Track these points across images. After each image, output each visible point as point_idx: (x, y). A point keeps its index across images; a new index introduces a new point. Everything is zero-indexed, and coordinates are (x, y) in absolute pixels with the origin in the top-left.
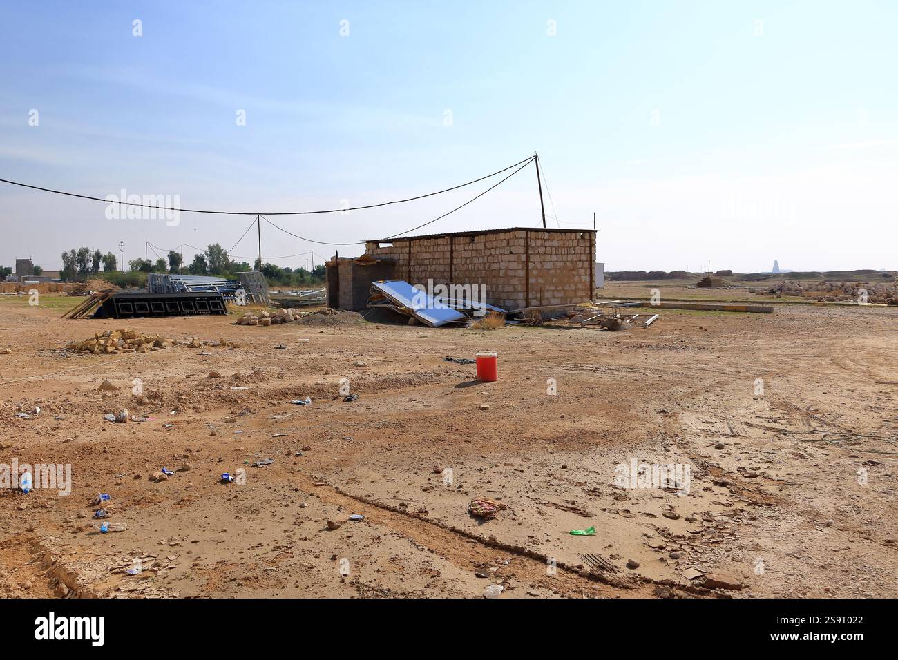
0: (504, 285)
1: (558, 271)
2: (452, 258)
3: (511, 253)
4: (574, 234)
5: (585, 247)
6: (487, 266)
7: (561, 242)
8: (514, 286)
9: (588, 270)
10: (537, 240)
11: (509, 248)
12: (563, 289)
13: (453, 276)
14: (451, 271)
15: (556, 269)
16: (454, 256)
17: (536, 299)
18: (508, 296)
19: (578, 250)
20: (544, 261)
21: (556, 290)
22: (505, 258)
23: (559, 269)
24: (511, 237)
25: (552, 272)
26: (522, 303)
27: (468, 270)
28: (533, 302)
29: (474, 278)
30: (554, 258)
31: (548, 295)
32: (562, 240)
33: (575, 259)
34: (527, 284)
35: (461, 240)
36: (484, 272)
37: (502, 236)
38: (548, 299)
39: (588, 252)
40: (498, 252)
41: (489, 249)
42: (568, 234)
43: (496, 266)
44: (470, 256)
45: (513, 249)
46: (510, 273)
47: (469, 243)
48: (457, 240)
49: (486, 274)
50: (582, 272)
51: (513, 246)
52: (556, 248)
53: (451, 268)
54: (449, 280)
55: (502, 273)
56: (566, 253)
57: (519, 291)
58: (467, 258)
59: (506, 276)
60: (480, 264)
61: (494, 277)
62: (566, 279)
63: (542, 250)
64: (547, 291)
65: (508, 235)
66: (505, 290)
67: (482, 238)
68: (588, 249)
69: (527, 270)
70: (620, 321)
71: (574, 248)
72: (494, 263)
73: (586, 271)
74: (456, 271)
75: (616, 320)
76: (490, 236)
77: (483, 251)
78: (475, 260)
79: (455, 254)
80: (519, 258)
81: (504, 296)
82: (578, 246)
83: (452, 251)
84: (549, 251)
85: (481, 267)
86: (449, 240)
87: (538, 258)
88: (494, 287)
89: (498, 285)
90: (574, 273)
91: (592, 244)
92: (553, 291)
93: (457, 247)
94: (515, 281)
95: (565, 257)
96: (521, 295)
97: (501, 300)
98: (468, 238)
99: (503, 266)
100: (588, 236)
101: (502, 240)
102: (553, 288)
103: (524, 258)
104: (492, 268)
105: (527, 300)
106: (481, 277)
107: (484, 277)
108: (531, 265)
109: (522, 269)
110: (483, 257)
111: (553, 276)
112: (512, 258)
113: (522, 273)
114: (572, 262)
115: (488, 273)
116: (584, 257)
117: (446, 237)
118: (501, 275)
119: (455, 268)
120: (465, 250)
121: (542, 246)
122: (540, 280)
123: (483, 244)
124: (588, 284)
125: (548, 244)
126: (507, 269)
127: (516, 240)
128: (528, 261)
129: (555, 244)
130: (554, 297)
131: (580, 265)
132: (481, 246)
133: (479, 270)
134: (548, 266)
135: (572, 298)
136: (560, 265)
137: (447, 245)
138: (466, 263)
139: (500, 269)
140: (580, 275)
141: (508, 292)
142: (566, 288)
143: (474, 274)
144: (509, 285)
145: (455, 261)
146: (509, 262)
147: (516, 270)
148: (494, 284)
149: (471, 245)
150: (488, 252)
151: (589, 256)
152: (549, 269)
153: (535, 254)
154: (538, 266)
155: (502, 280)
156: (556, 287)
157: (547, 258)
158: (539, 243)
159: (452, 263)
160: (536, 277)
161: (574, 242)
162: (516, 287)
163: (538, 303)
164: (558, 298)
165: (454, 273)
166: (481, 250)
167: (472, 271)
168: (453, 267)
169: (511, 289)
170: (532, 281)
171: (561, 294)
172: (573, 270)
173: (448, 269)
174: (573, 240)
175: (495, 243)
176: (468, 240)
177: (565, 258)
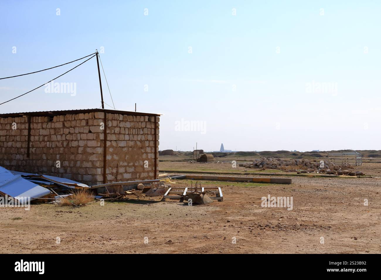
0: (82, 161)
1: (130, 149)
2: (29, 135)
3: (90, 132)
4: (142, 117)
5: (151, 129)
6: (65, 144)
7: (132, 124)
8: (92, 162)
9: (153, 149)
10: (113, 121)
11: (88, 127)
12: (134, 165)
13: (30, 152)
14: (28, 148)
15: (128, 147)
16: (31, 133)
17: (112, 174)
18: (86, 171)
19: (146, 131)
20: (119, 140)
21: (128, 166)
22: (84, 136)
23: (131, 147)
24: (91, 117)
25: (125, 149)
26: (100, 178)
27: (45, 146)
28: (109, 177)
29: (51, 154)
30: (127, 138)
31: (121, 170)
32: (133, 121)
33: (143, 139)
34: (105, 161)
35: (40, 119)
36: (62, 149)
37: (81, 116)
38: (121, 174)
39: (153, 133)
40: (77, 130)
41: (67, 128)
42: (138, 117)
43: (74, 144)
44: (48, 134)
45: (93, 129)
46: (89, 150)
47: (47, 122)
48: (34, 119)
49: (64, 151)
50: (148, 150)
51: (93, 125)
52: (128, 128)
53: (29, 144)
54: (26, 156)
55: (80, 150)
56: (136, 133)
57: (98, 167)
58: (44, 136)
59: (84, 152)
60: (59, 141)
61: (73, 153)
62: (136, 157)
63: (117, 130)
64: (122, 166)
65: (87, 116)
66: (83, 166)
67: (61, 118)
68: (153, 130)
69: (105, 147)
70: (201, 195)
71: (143, 129)
72: (72, 140)
73: (152, 149)
74: (33, 147)
75: (199, 195)
76: (69, 117)
77: (62, 129)
78: (54, 138)
79: (32, 132)
80: (98, 137)
81: (82, 171)
82: (145, 127)
83: (29, 129)
84: (123, 131)
85: (59, 145)
86: (26, 119)
87: (114, 137)
88: (72, 162)
89: (76, 161)
90: (143, 151)
91: (156, 127)
92: (125, 166)
93: (35, 126)
94: (93, 158)
95: (135, 136)
96: (99, 171)
97: (80, 176)
98: (46, 118)
99: (82, 143)
100: (153, 119)
101: (81, 120)
102: (126, 164)
103: (102, 137)
104: (70, 145)
105: (104, 175)
106: (59, 154)
107: (63, 154)
108: (108, 143)
109: (100, 147)
110: (61, 135)
111: (126, 153)
112: (91, 136)
113: (100, 150)
114: (141, 141)
115: (66, 149)
116: (150, 137)
117: (24, 116)
118: (80, 152)
119: (32, 145)
120: (43, 128)
121: (117, 126)
122: (116, 157)
123: (62, 123)
124: (153, 160)
125: (122, 125)
126: (86, 146)
127: (95, 121)
128: (105, 140)
129: (128, 125)
130: (126, 172)
131: (147, 144)
132: (59, 125)
133: (57, 147)
134: (122, 144)
135: (140, 173)
136: (131, 144)
137: (25, 123)
138: (43, 141)
139: (79, 146)
140: (147, 153)
141: (86, 168)
142: (136, 164)
143: (51, 151)
144: (87, 161)
145: (32, 138)
146: (87, 140)
147: (94, 148)
148: (72, 160)
149: (50, 124)
150: (67, 131)
151: (154, 136)
152: (123, 147)
153: (111, 134)
154: (114, 144)
155: (80, 157)
156: (129, 163)
157: (122, 137)
158: (115, 123)
159: (29, 140)
160: (112, 154)
161: (143, 123)
162: (95, 163)
163: (113, 177)
164: (129, 173)
165: (31, 149)
166: (59, 129)
167: (49, 148)
168: (31, 144)
169: (89, 165)
170: (109, 157)
171: (132, 170)
172: (142, 148)
173: (25, 145)
174: (142, 122)
175: (74, 123)
176: (46, 119)
177: (135, 138)
